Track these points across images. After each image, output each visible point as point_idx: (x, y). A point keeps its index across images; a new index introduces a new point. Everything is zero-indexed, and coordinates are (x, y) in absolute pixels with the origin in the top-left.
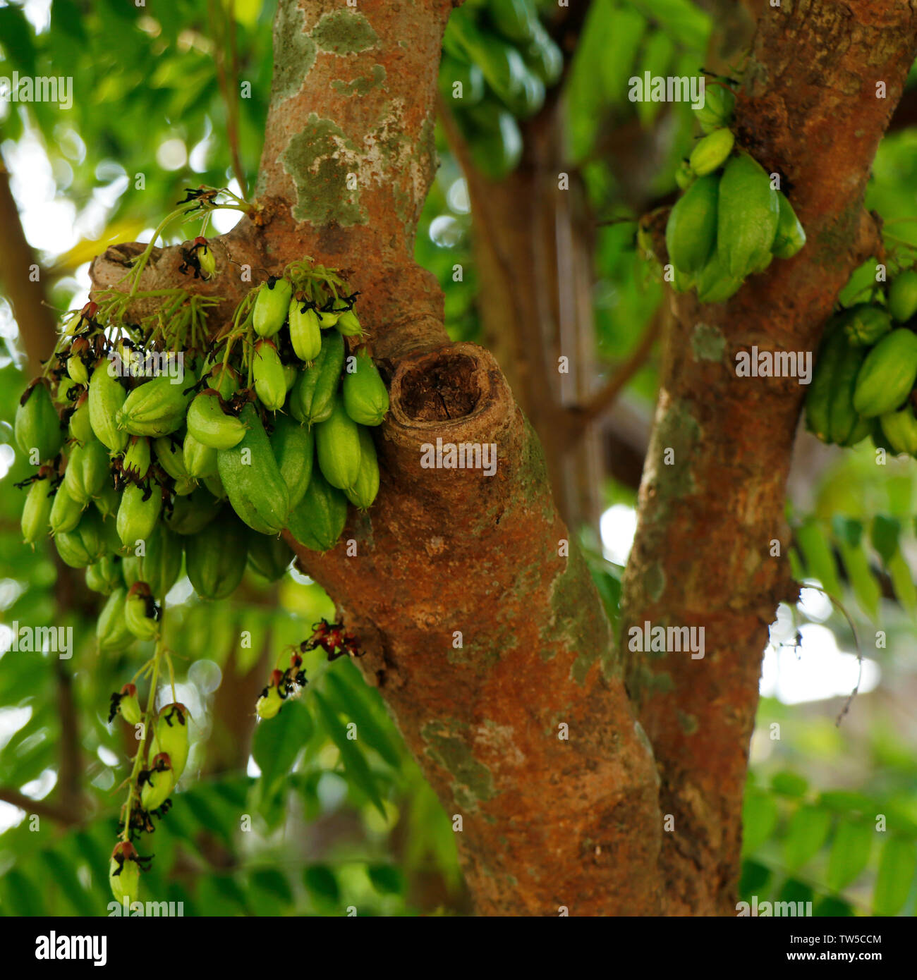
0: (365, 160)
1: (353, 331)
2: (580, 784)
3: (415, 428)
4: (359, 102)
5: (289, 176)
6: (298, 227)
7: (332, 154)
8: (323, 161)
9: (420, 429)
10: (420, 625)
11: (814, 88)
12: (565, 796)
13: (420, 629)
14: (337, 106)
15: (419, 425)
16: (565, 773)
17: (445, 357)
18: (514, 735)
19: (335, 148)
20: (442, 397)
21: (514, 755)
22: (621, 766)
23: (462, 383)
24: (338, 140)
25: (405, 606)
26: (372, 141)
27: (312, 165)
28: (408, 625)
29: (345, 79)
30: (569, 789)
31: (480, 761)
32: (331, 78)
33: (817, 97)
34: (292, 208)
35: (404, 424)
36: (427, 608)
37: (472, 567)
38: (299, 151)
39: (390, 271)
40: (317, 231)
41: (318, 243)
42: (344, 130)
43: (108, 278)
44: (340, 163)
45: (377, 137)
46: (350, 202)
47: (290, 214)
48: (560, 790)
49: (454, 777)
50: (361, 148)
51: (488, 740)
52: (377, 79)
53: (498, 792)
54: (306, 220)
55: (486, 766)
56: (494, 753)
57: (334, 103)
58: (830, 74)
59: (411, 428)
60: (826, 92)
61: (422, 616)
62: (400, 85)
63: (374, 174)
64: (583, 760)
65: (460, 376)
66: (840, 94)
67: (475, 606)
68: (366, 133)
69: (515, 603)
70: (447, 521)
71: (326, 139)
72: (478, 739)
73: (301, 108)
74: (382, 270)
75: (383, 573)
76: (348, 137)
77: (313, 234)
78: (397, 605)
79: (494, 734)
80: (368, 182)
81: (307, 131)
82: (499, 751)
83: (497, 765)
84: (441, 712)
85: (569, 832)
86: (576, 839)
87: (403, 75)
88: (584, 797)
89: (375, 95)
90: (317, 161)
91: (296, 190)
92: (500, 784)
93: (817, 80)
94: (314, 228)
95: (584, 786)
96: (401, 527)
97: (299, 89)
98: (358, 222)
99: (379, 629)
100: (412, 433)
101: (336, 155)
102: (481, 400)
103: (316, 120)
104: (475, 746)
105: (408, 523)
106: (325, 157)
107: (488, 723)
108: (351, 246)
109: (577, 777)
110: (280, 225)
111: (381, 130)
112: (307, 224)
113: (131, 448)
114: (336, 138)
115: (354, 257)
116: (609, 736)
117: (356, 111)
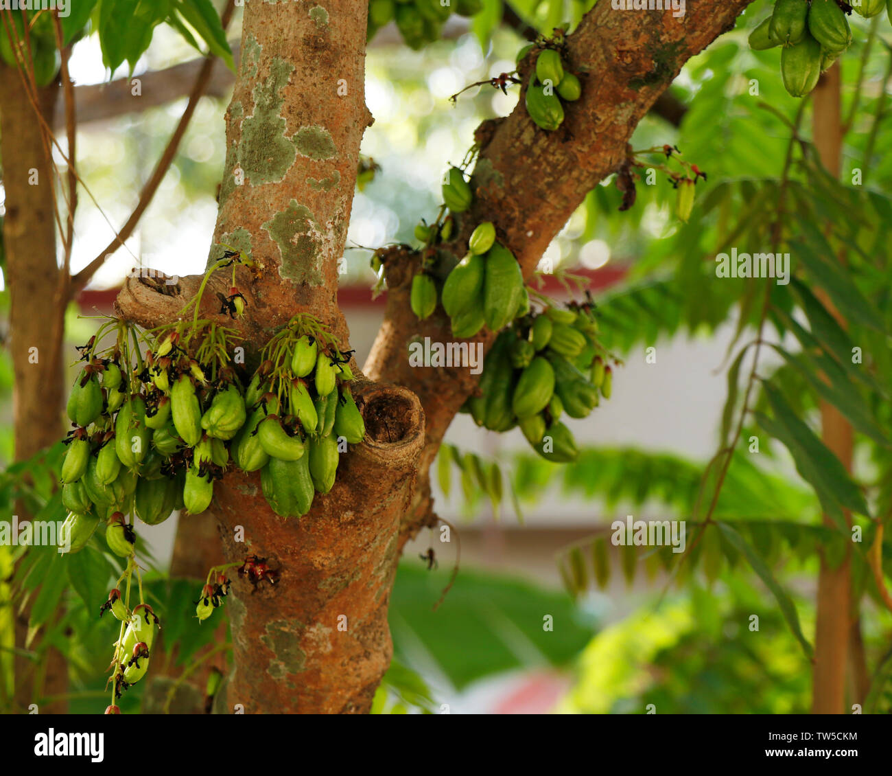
0: (326, 239)
1: (348, 377)
2: (358, 667)
3: (378, 448)
4: (324, 196)
5: (274, 242)
6: (282, 283)
7: (307, 232)
8: (300, 237)
9: (381, 449)
10: (316, 565)
11: (537, 201)
12: (348, 674)
13: (315, 568)
14: (310, 197)
15: (381, 446)
16: (351, 659)
17: (385, 395)
18: (331, 633)
19: (308, 228)
20: (386, 424)
21: (326, 647)
22: (383, 655)
23: (397, 415)
24: (311, 223)
25: (309, 551)
26: (330, 226)
27: (293, 238)
28: (305, 562)
29: (316, 178)
30: (351, 670)
31: (302, 649)
32: (307, 176)
33: (539, 206)
34: (279, 268)
35: (371, 443)
36: (323, 554)
37: (359, 529)
38: (283, 225)
39: (333, 319)
40: (295, 287)
41: (294, 296)
42: (316, 215)
43: (148, 300)
44: (312, 239)
45: (333, 223)
46: (316, 269)
47: (278, 273)
48: (346, 670)
49: (277, 656)
50: (324, 230)
51: (313, 636)
52: (335, 180)
53: (306, 669)
54: (287, 278)
55: (304, 652)
56: (314, 644)
57: (309, 195)
58: (550, 193)
59: (374, 447)
60: (545, 204)
61: (318, 559)
62: (347, 186)
63: (330, 249)
64: (363, 651)
65: (398, 410)
66: (555, 208)
67: (350, 554)
68: (328, 220)
69: (370, 552)
70: (363, 503)
71: (303, 221)
72: (308, 635)
73: (284, 193)
74: (330, 319)
75: (303, 529)
76: (317, 221)
77: (292, 289)
78: (303, 550)
79: (319, 632)
80: (327, 255)
81: (289, 212)
82: (317, 643)
83: (313, 652)
84: (291, 615)
85: (342, 697)
86: (344, 702)
87: (349, 179)
88: (358, 676)
89: (333, 192)
90: (297, 236)
91: (281, 255)
92: (310, 664)
93: (542, 196)
94: (293, 285)
95: (360, 668)
96: (331, 503)
97: (281, 178)
98: (320, 283)
99: (278, 562)
100: (376, 451)
101: (309, 234)
102: (412, 430)
103: (296, 205)
104: (303, 639)
105: (337, 501)
106: (302, 234)
107: (319, 625)
108: (314, 300)
109: (357, 662)
110: (270, 279)
111: (335, 218)
112: (288, 281)
113: (202, 444)
114: (309, 221)
115: (315, 308)
116: (378, 634)
117: (323, 202)
